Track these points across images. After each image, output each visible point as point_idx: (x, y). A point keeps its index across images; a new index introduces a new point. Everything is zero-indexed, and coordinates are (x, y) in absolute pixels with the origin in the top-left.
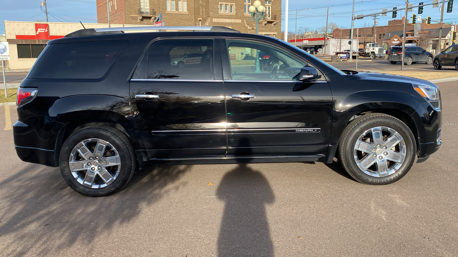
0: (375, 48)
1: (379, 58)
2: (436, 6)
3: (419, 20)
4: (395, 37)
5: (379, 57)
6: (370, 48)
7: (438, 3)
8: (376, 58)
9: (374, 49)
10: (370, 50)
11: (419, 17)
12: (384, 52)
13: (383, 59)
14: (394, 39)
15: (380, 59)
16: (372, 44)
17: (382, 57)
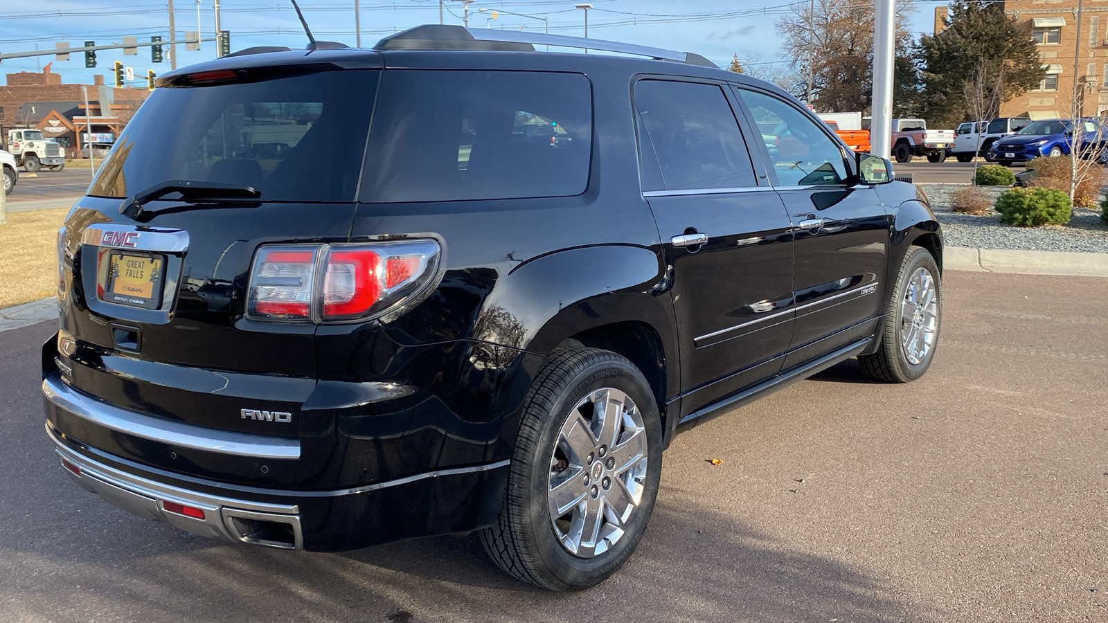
0: (36, 143)
1: (48, 169)
2: (194, 47)
3: (129, 78)
4: (50, 115)
5: (48, 166)
6: (20, 143)
7: (198, 42)
8: (42, 169)
9: (32, 145)
10: (22, 147)
11: (129, 70)
12: (60, 153)
13: (59, 171)
14: (50, 121)
15: (52, 171)
16: (25, 132)
17: (58, 166)
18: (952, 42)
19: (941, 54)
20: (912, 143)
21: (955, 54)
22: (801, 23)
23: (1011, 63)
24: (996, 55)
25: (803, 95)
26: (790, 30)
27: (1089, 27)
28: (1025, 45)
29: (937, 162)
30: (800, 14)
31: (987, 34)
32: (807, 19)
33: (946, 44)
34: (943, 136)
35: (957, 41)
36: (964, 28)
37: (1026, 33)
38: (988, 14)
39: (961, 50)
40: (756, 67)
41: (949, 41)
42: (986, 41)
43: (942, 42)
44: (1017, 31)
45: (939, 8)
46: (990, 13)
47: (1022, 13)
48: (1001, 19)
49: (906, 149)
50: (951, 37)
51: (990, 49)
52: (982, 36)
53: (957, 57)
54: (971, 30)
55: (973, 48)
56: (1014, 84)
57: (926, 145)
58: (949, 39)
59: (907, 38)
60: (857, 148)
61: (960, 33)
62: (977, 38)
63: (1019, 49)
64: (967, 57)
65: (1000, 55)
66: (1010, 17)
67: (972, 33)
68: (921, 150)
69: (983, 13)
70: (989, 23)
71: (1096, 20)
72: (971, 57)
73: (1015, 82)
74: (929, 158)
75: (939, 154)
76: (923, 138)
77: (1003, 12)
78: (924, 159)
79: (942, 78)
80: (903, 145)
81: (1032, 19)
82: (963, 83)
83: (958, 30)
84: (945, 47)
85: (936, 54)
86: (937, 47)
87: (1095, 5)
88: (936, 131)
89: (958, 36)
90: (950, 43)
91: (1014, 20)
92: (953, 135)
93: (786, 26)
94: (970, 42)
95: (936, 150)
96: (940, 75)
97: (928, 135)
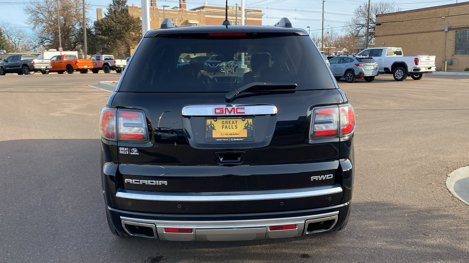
18: (110, 23)
19: (106, 28)
20: (110, 65)
21: (112, 29)
22: (36, 10)
23: (134, 34)
24: (128, 30)
25: (41, 43)
26: (32, 12)
27: (159, 22)
28: (138, 27)
29: (120, 73)
30: (36, 5)
31: (123, 21)
32: (39, 8)
33: (108, 24)
34: (122, 62)
35: (112, 23)
36: (114, 18)
37: (138, 22)
38: (123, 13)
39: (114, 27)
40: (8, 28)
41: (109, 23)
42: (123, 24)
43: (106, 23)
44: (135, 21)
45: (98, 9)
46: (124, 13)
47: (135, 14)
48: (128, 16)
49: (108, 68)
50: (109, 22)
51: (125, 28)
52: (121, 22)
53: (113, 30)
54: (117, 19)
55: (119, 27)
56: (135, 42)
57: (116, 66)
58: (108, 22)
59: (89, 20)
60: (88, 67)
61: (113, 20)
62: (120, 22)
63: (136, 28)
64: (117, 30)
65: (130, 30)
66: (131, 15)
67: (117, 20)
68: (114, 68)
69: (121, 13)
70: (123, 17)
71: (161, 19)
72: (118, 30)
73: (136, 41)
74: (117, 71)
75: (121, 69)
76: (115, 63)
77: (128, 13)
78: (115, 72)
79: (108, 38)
80: (106, 66)
81: (139, 17)
82: (116, 41)
83: (112, 19)
84: (107, 25)
85: (104, 28)
86: (104, 25)
87: (160, 14)
88: (120, 60)
89: (112, 22)
90: (109, 24)
91: (133, 17)
92: (126, 62)
93: (28, 10)
94: (117, 24)
95: (120, 68)
96: (107, 37)
97: (117, 62)
